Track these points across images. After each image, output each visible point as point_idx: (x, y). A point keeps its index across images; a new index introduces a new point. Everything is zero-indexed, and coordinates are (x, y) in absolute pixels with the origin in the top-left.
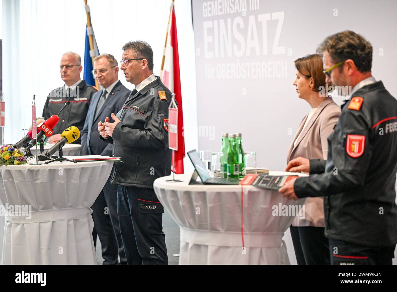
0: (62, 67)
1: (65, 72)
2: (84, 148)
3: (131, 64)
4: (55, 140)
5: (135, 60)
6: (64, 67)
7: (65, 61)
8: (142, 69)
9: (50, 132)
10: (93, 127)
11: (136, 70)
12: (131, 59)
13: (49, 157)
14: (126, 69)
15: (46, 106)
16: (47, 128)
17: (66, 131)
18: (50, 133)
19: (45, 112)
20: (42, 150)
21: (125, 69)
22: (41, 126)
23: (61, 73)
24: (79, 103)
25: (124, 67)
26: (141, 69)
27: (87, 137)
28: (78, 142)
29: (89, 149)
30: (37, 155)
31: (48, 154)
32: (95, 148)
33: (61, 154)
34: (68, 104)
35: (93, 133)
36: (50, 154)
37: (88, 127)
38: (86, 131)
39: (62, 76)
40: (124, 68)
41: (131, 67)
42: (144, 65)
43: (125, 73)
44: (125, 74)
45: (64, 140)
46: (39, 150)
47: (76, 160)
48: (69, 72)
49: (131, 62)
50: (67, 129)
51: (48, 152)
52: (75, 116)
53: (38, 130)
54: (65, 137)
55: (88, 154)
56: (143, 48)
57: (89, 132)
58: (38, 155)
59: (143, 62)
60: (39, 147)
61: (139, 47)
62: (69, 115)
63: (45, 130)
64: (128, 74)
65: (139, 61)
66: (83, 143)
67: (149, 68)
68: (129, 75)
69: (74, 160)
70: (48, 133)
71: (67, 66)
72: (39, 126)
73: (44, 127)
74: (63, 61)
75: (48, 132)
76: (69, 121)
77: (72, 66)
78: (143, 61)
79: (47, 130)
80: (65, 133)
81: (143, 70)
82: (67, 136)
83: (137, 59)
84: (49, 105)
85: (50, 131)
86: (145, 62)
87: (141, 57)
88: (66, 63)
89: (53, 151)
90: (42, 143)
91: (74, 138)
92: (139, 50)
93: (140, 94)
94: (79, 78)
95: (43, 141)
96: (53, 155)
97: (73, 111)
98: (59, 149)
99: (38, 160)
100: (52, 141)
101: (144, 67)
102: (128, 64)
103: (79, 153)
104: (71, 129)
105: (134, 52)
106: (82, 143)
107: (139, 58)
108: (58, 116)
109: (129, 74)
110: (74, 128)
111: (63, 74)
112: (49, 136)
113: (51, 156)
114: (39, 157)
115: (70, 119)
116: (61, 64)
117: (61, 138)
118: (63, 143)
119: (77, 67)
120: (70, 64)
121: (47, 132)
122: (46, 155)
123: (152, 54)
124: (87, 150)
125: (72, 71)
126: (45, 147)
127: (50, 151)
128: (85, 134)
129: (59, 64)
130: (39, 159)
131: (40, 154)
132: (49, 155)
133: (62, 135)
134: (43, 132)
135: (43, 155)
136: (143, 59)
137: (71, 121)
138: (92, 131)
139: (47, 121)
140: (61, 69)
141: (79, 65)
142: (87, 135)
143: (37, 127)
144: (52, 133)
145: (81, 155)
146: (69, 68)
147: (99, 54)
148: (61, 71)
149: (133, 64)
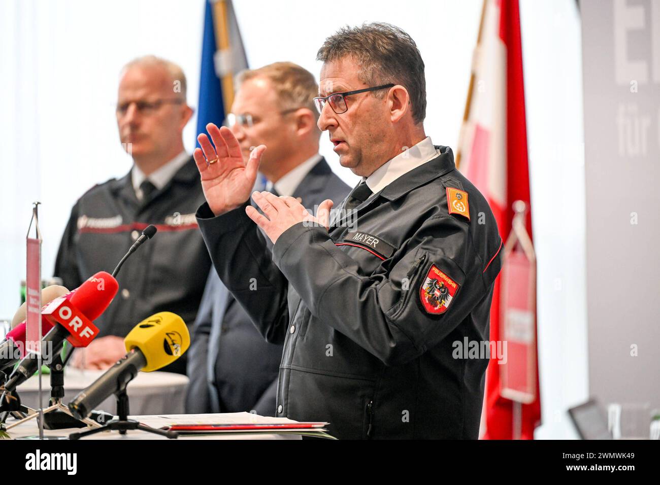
0: (123, 107)
1: (135, 126)
2: (196, 388)
3: (353, 108)
4: (95, 359)
5: (366, 93)
6: (132, 109)
7: (135, 86)
8: (393, 118)
9: (87, 332)
10: (228, 316)
11: (372, 128)
12: (350, 88)
13: (83, 417)
14: (339, 125)
15: (66, 244)
16: (77, 318)
17: (142, 327)
18: (88, 336)
19: (64, 263)
20: (58, 391)
21: (332, 125)
22: (56, 312)
23: (121, 129)
24: (180, 234)
25: (329, 118)
26: (387, 122)
27: (206, 351)
28: (179, 367)
29: (213, 390)
30: (41, 408)
31: (81, 406)
32: (232, 389)
33: (123, 408)
34: (150, 237)
35: (230, 336)
36: (86, 406)
37: (211, 314)
38: (205, 329)
39: (123, 140)
40: (332, 121)
41: (355, 117)
42: (397, 105)
43: (336, 138)
44: (337, 142)
45: (135, 360)
46: (46, 392)
47: (172, 429)
48: (148, 124)
49: (354, 100)
50: (145, 322)
51: (81, 399)
52: (166, 276)
53: (47, 322)
54: (137, 348)
55: (209, 410)
56: (390, 48)
57: (216, 331)
58: (46, 410)
59: (395, 98)
60: (47, 383)
61: (374, 48)
62: (147, 271)
63: (70, 324)
64: (344, 141)
65: (380, 93)
66: (197, 369)
67: (413, 116)
68: (348, 145)
69: (166, 429)
70: (81, 335)
71: (142, 106)
72: (49, 309)
73: (65, 313)
74: (125, 86)
75: (80, 330)
76: (144, 294)
77: (158, 105)
78: (395, 91)
79: (76, 323)
80: (137, 335)
81: (394, 122)
82: (146, 345)
83: (373, 89)
84: (77, 238)
85: (87, 329)
86: (400, 97)
87: (387, 80)
88: (139, 94)
89: (97, 397)
90: (58, 367)
91: (168, 351)
92: (376, 55)
93: (380, 199)
94: (180, 148)
95: (63, 360)
96: (94, 411)
97: (160, 259)
98: (115, 389)
99: (44, 428)
100: (87, 362)
101: (398, 113)
102: (344, 107)
103: (181, 407)
104: (158, 322)
105: (360, 66)
106: (191, 368)
107: (378, 83)
108: (115, 276)
109: (351, 141)
110: (168, 320)
111: (127, 131)
112: (84, 343)
113: (89, 415)
114: (47, 415)
115: (148, 287)
116: (120, 95)
117: (126, 352)
118: (130, 371)
119: (177, 109)
120: (153, 98)
121: (75, 329)
122: (72, 410)
123: (422, 66)
124: (208, 395)
125: (160, 122)
126: (67, 384)
127: (85, 395)
128: (203, 338)
129: (113, 98)
130: (48, 424)
131: (51, 404)
132: (82, 410)
133: (126, 343)
134: (63, 332)
135: (59, 410)
136: (393, 85)
137: (152, 293)
138: (224, 330)
139: (78, 293)
140: (120, 114)
141: (180, 100)
142: (207, 341)
143: (43, 313)
144: (92, 333)
145: (187, 411)
146: (147, 111)
147: (247, 66)
148: (119, 123)
149: (359, 107)
